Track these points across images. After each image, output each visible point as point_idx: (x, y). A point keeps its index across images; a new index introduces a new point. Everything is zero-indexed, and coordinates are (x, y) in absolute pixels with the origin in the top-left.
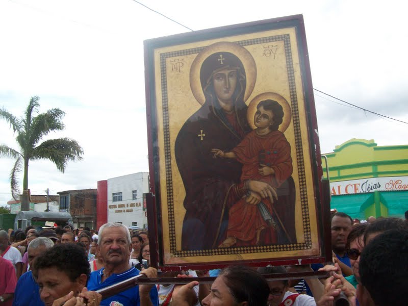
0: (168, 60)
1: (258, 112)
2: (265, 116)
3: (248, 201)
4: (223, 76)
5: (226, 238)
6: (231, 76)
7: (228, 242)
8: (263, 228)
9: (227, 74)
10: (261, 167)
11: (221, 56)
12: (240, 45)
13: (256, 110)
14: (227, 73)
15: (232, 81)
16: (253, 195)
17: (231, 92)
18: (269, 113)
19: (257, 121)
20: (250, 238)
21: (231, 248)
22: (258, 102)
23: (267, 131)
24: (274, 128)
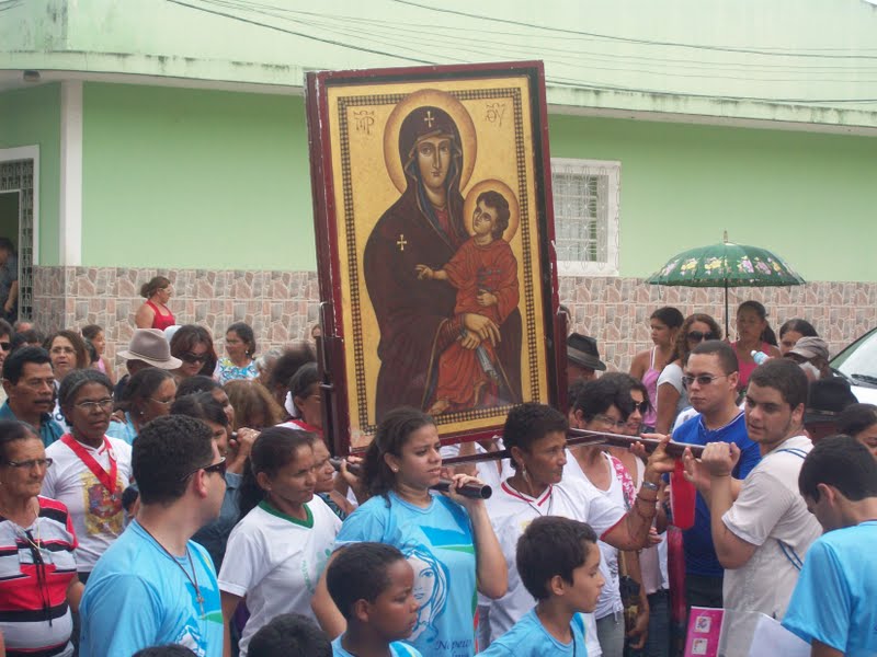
0: (351, 110)
1: (478, 210)
2: (487, 216)
3: (464, 344)
4: (431, 146)
5: (436, 401)
6: (443, 149)
7: (438, 406)
8: (482, 383)
9: (437, 145)
10: (481, 294)
11: (429, 113)
12: (455, 97)
13: (475, 207)
14: (436, 142)
15: (444, 156)
16: (471, 335)
17: (443, 175)
18: (492, 212)
19: (476, 223)
20: (467, 398)
21: (441, 415)
22: (478, 194)
23: (488, 239)
24: (497, 235)
